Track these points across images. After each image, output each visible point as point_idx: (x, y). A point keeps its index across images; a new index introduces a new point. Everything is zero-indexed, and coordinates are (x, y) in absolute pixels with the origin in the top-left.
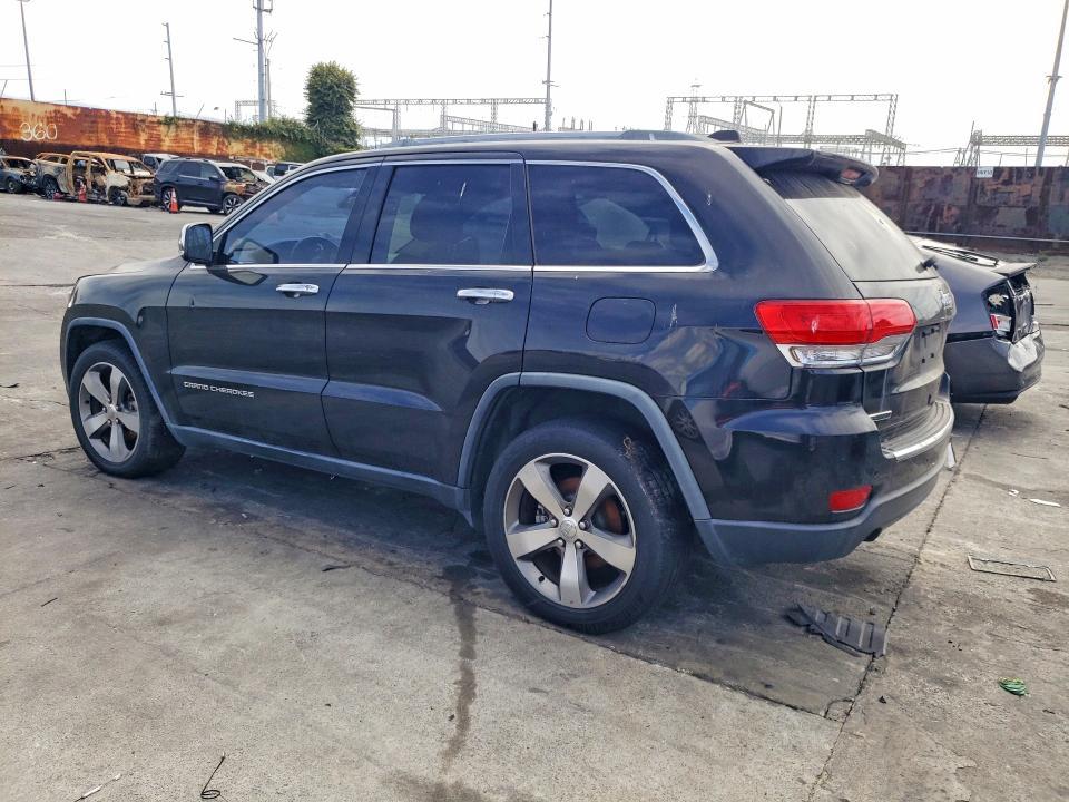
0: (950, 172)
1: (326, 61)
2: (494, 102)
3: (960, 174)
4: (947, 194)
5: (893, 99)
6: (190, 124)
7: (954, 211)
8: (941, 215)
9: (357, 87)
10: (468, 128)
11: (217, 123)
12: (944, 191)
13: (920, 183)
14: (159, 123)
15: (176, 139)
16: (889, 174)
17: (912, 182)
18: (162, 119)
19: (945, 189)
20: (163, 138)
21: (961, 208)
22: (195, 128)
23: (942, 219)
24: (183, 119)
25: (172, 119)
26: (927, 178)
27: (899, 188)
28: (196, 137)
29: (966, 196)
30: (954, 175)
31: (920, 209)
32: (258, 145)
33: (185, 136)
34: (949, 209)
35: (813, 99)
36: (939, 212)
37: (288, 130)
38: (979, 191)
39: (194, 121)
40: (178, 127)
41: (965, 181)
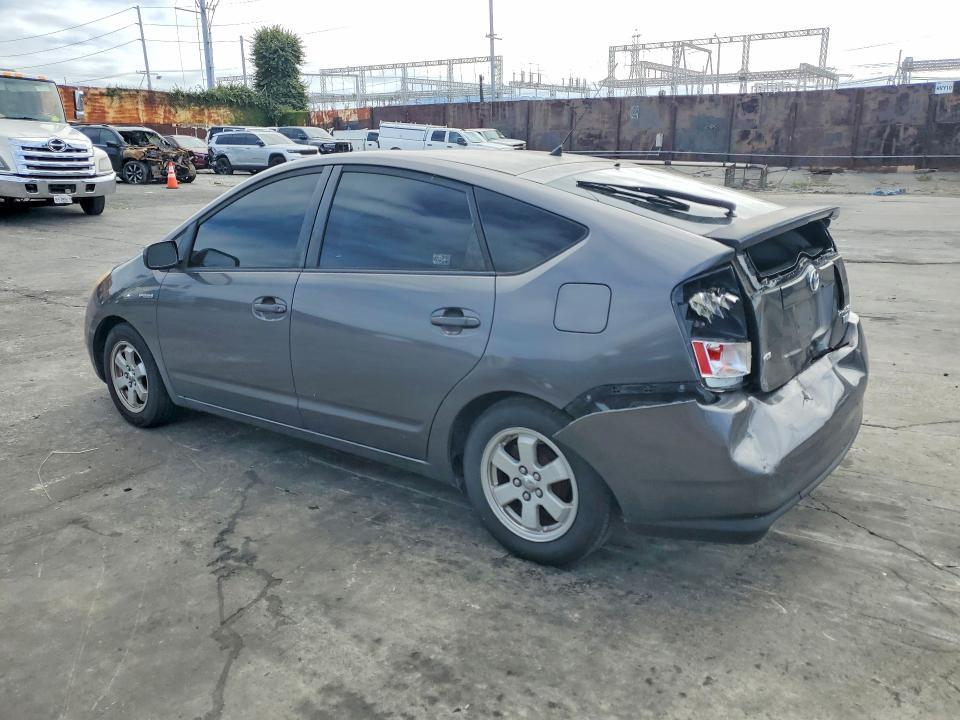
0: (906, 91)
1: (269, 25)
2: (450, 63)
3: (917, 91)
4: (903, 114)
5: (825, 33)
6: (134, 94)
7: (912, 131)
8: (897, 137)
9: (303, 50)
10: (426, 88)
11: (162, 93)
12: (900, 110)
13: (873, 105)
14: (102, 94)
15: (121, 110)
16: (839, 97)
17: (865, 103)
18: (104, 91)
19: (901, 108)
20: (106, 109)
21: (919, 128)
22: (140, 99)
23: (897, 141)
24: (125, 90)
25: (114, 90)
26: (881, 98)
27: (850, 111)
28: (141, 107)
29: (924, 114)
30: (911, 92)
31: (874, 132)
32: (206, 112)
33: (130, 107)
34: (906, 129)
35: (747, 39)
36: (894, 133)
37: (235, 96)
38: (938, 108)
39: (137, 91)
40: (121, 98)
41: (923, 98)
